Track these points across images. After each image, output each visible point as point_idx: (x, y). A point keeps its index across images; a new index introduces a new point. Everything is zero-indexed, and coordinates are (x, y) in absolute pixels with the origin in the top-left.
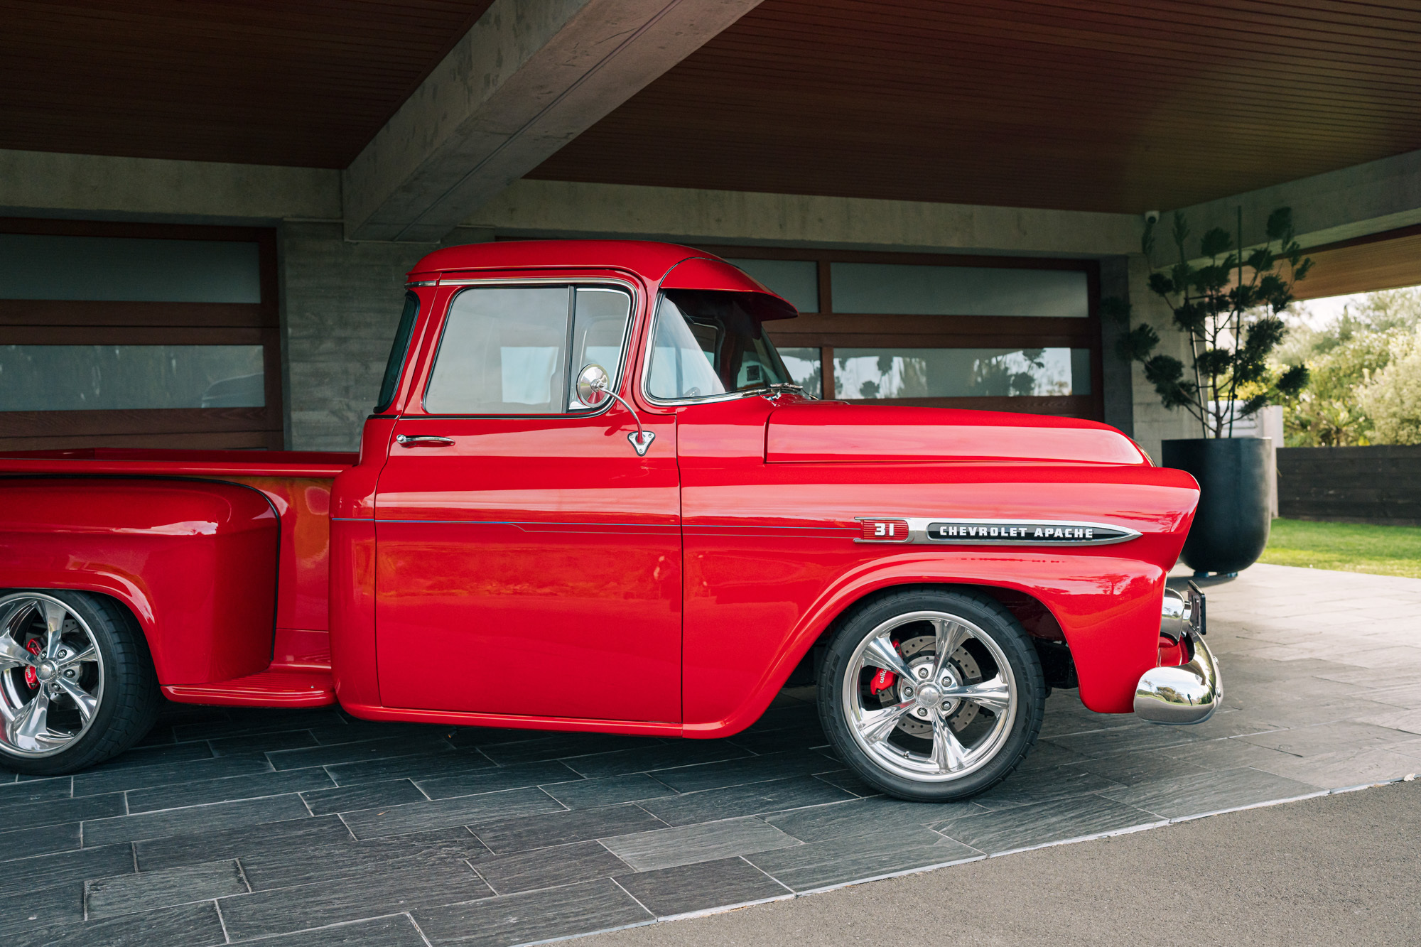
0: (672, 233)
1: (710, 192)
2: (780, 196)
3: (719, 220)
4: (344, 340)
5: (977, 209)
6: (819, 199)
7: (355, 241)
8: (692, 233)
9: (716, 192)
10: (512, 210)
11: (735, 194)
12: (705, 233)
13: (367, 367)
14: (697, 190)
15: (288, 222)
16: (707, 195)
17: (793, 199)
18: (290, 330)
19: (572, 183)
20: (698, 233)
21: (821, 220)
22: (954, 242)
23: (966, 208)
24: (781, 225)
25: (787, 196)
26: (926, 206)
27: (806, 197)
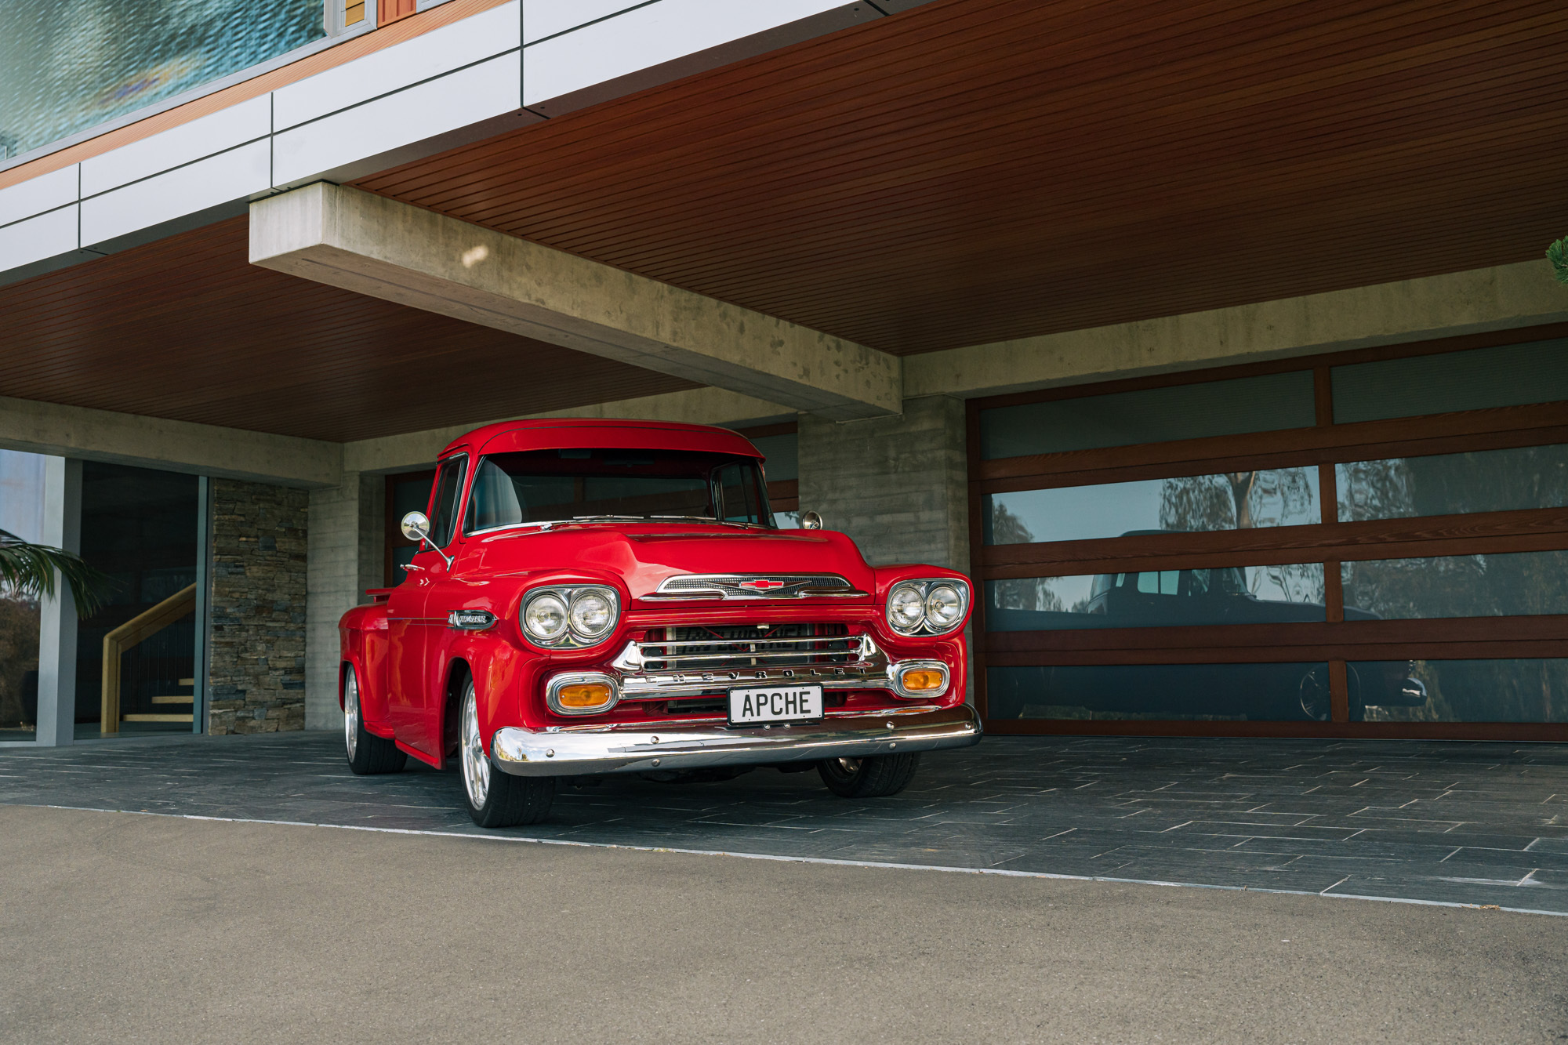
0: (1102, 370)
1: (1141, 323)
2: (1221, 310)
3: (1151, 350)
4: (834, 501)
5: (1501, 270)
6: (1268, 306)
7: (842, 422)
8: (1122, 368)
9: (1148, 321)
10: (958, 376)
11: (1167, 319)
12: (1136, 365)
13: (850, 522)
14: (1128, 324)
15: (801, 415)
16: (1138, 327)
17: (1237, 311)
18: (800, 497)
19: (1008, 342)
20: (1129, 367)
21: (1270, 327)
22: (1464, 319)
23: (1483, 273)
24: (1221, 342)
25: (1229, 310)
26: (1418, 283)
27: (1252, 306)
